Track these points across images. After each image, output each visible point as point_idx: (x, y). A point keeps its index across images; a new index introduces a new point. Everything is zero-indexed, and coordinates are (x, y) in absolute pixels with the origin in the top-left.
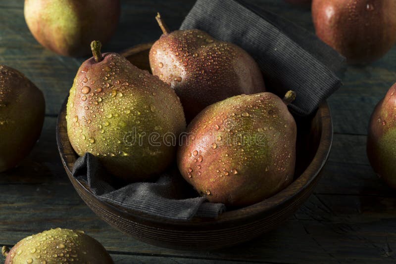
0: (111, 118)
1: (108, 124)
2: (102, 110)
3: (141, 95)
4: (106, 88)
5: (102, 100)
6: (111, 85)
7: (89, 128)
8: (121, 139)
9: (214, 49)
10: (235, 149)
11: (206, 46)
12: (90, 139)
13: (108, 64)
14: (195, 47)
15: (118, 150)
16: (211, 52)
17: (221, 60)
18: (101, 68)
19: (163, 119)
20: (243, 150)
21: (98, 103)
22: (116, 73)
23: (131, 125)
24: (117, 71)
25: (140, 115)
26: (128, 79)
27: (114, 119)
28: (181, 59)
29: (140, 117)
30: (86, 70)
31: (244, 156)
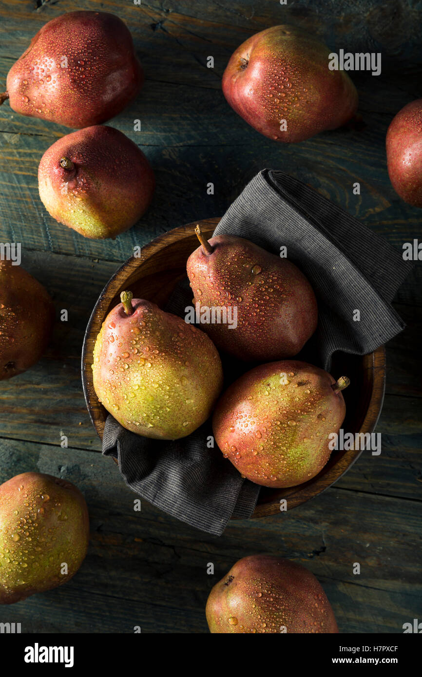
0: (137, 390)
1: (134, 396)
2: (128, 379)
3: (172, 367)
4: (133, 353)
5: (129, 367)
6: (139, 352)
7: (113, 394)
8: (147, 412)
9: (262, 290)
10: (277, 461)
11: (252, 283)
12: (114, 405)
13: (138, 325)
14: (239, 285)
15: (145, 421)
16: (258, 297)
17: (268, 308)
18: (129, 329)
19: (196, 392)
20: (285, 462)
21: (124, 370)
22: (145, 337)
23: (158, 399)
24: (147, 334)
25: (170, 389)
26: (158, 345)
27: (141, 391)
28: (222, 301)
29: (169, 392)
30: (114, 325)
31: (286, 468)
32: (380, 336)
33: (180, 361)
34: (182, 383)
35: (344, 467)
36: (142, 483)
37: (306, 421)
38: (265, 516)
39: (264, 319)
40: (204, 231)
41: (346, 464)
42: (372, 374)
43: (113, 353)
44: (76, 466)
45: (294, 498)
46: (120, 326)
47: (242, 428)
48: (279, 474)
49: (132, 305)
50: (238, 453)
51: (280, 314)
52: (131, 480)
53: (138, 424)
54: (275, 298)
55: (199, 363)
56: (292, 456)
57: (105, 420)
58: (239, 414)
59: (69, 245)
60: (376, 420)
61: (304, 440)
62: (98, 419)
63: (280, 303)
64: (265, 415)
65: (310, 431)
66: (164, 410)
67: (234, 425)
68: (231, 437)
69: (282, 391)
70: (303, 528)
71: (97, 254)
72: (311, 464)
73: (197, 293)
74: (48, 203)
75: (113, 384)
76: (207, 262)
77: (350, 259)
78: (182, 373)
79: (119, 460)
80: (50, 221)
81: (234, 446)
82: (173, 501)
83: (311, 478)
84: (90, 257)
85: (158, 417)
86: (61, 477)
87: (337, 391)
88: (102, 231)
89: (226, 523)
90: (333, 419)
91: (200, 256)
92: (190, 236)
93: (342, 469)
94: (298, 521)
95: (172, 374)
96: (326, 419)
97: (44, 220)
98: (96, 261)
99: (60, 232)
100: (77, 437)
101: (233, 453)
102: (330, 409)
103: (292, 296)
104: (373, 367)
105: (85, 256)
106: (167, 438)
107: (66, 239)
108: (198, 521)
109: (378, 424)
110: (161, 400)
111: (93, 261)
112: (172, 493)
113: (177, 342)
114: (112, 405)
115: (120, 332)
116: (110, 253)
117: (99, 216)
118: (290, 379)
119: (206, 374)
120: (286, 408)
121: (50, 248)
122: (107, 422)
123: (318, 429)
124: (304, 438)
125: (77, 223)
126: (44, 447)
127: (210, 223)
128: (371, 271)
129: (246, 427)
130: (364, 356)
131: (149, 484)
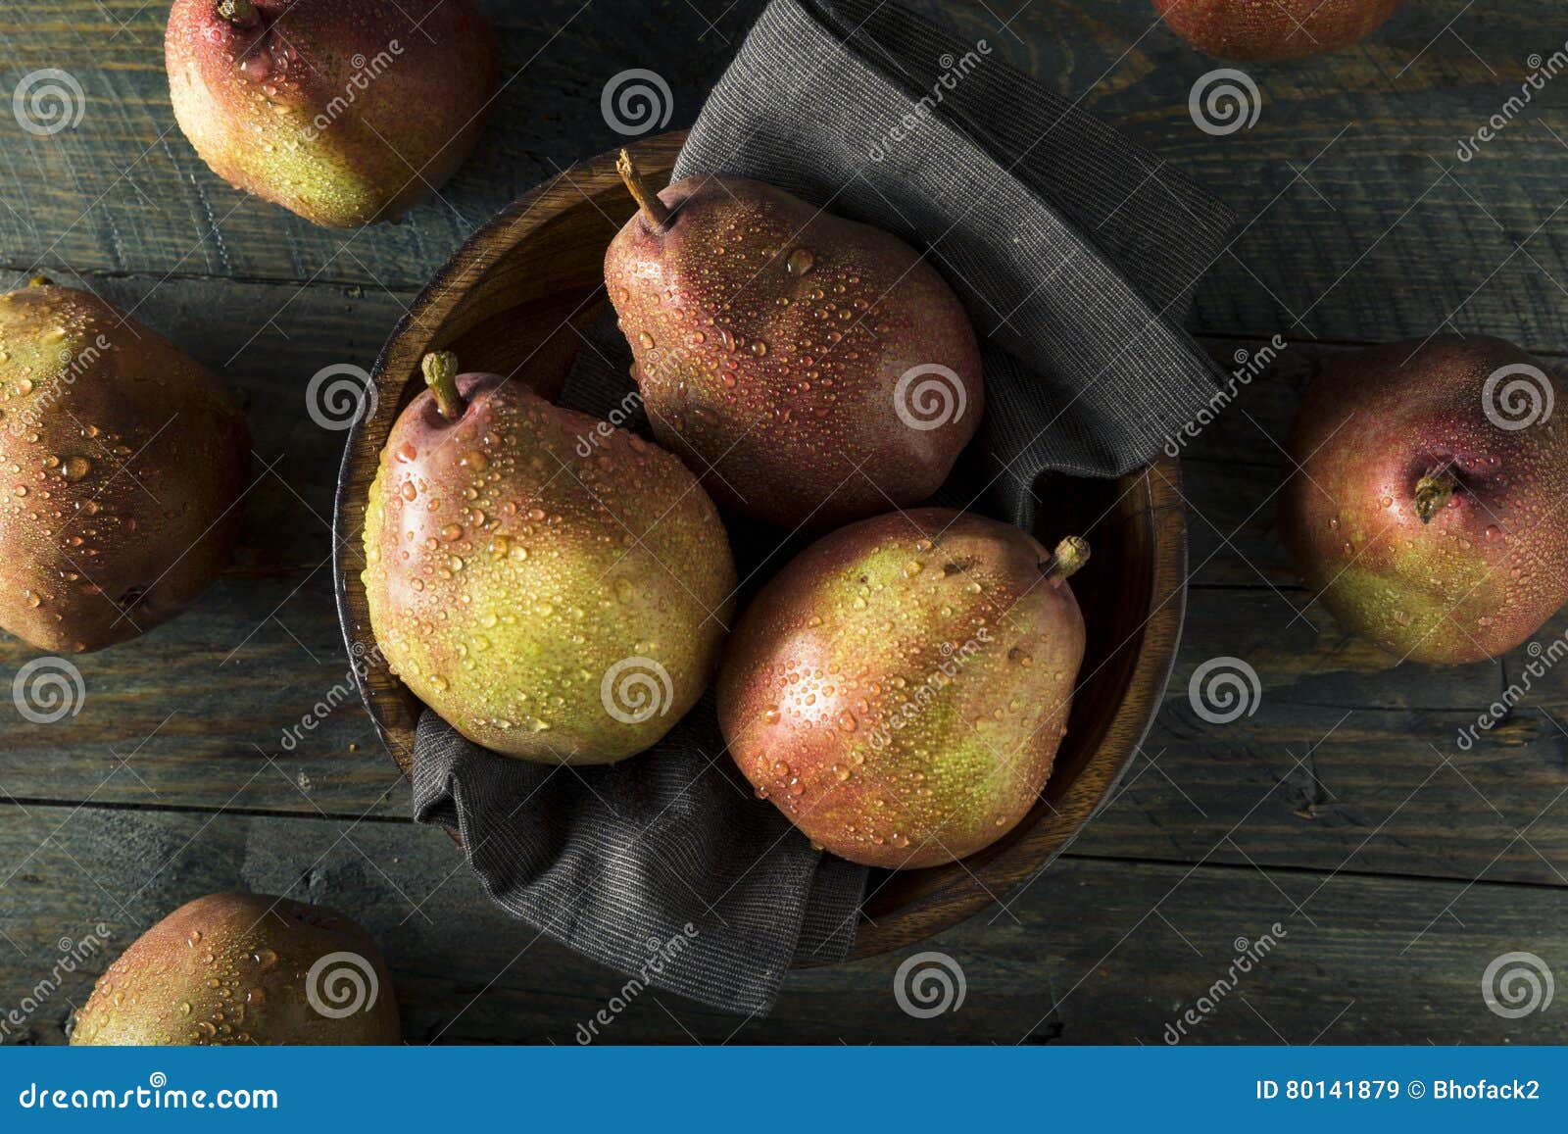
0: (494, 627)
1: (485, 645)
2: (466, 599)
3: (586, 554)
4: (472, 524)
5: (464, 564)
6: (488, 520)
7: (427, 647)
8: (526, 688)
9: (820, 316)
10: (908, 791)
11: (791, 301)
12: (434, 679)
13: (478, 444)
14: (757, 309)
15: (524, 716)
16: (810, 336)
17: (843, 367)
18: (457, 456)
19: (660, 617)
20: (930, 793)
21: (452, 574)
22: (504, 476)
23: (557, 649)
24: (506, 466)
25: (585, 616)
26: (542, 494)
27: (504, 630)
28: (713, 359)
29: (584, 624)
30: (411, 452)
31: (933, 808)
32: (1162, 418)
33: (610, 535)
34: (618, 596)
35: (1094, 794)
36: (534, 891)
37: (977, 670)
38: (886, 950)
39: (833, 398)
40: (644, 170)
41: (1098, 783)
42: (1148, 530)
43: (417, 531)
44: (350, 865)
45: (965, 892)
46: (428, 453)
47: (799, 708)
48: (916, 827)
49: (457, 391)
50: (795, 781)
51: (876, 381)
52: (502, 888)
53: (506, 725)
54: (858, 336)
55: (663, 537)
56: (947, 773)
57: (414, 725)
58: (788, 671)
59: (277, 254)
60: (1171, 655)
61: (975, 726)
62: (396, 723)
63: (873, 350)
64: (861, 665)
65: (990, 699)
66: (577, 677)
67: (775, 703)
68: (771, 737)
69: (902, 594)
70: (996, 976)
71: (355, 272)
72: (1002, 792)
73: (641, 344)
74: (200, 134)
75: (423, 619)
76: (658, 253)
77: (1058, 208)
78: (615, 568)
79: (463, 833)
80: (217, 193)
81: (783, 762)
82: (626, 934)
83: (1005, 832)
84: (337, 285)
85: (562, 701)
86: (312, 898)
87: (1057, 581)
88: (361, 200)
89: (779, 978)
90: (1052, 659)
91: (638, 240)
92: (606, 191)
93: (1090, 799)
94: (979, 959)
95: (588, 572)
96: (1032, 660)
97: (199, 193)
98: (356, 293)
99: (246, 221)
100: (345, 786)
101: (781, 780)
102: (1041, 630)
103: (906, 327)
104: (1148, 507)
105: (326, 282)
106: (595, 760)
107: (264, 240)
108: (700, 982)
109: (1174, 671)
110: (564, 651)
111: (346, 294)
112: (620, 909)
113: (595, 482)
114: (428, 679)
115: (431, 469)
116: (392, 268)
117: (347, 155)
118: (922, 560)
119: (686, 567)
120: (917, 638)
121: (224, 267)
122: (419, 730)
123: (1014, 690)
124: (977, 718)
125: (288, 183)
126: (256, 820)
127: (659, 149)
128: (1119, 239)
129: (809, 704)
130: (1123, 477)
131: (554, 892)
